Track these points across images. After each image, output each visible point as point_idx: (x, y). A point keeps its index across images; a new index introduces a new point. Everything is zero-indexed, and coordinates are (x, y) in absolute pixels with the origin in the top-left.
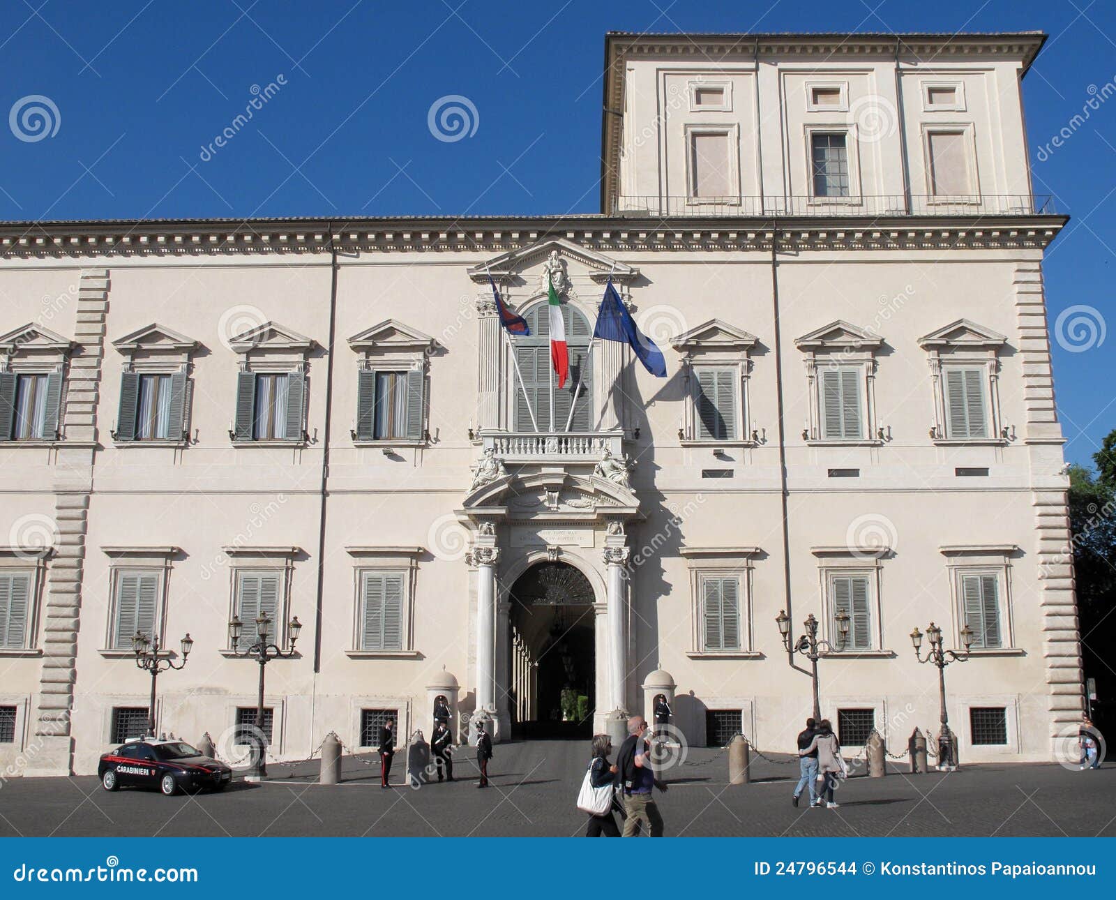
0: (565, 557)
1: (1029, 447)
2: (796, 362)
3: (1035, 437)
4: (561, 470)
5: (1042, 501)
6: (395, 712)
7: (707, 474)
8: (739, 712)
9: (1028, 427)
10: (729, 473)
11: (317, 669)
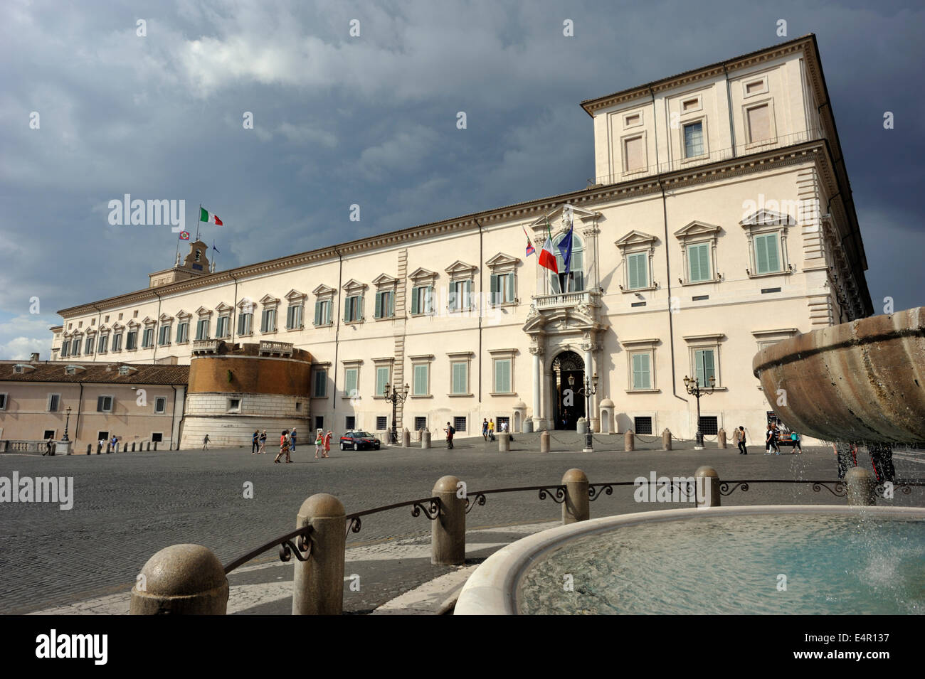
0: (572, 349)
1: (805, 274)
2: (675, 245)
3: (809, 267)
4: (564, 311)
5: (813, 303)
6: (508, 418)
7: (633, 305)
8: (650, 418)
9: (805, 262)
10: (644, 304)
11: (480, 401)
